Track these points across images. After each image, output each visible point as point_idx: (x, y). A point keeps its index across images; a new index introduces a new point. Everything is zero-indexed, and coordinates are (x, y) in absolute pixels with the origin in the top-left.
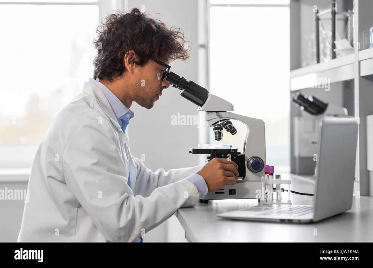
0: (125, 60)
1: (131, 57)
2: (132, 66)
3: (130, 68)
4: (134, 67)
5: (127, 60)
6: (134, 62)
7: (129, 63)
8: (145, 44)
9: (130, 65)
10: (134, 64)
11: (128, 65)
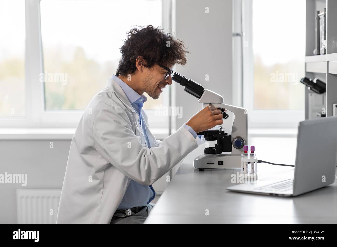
0: (136, 63)
1: (140, 61)
2: (141, 67)
3: (139, 68)
4: (143, 68)
5: (138, 63)
6: (143, 64)
7: (139, 65)
8: (151, 53)
9: (140, 66)
10: (143, 66)
11: (138, 66)
